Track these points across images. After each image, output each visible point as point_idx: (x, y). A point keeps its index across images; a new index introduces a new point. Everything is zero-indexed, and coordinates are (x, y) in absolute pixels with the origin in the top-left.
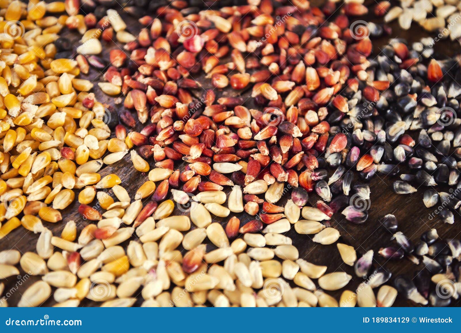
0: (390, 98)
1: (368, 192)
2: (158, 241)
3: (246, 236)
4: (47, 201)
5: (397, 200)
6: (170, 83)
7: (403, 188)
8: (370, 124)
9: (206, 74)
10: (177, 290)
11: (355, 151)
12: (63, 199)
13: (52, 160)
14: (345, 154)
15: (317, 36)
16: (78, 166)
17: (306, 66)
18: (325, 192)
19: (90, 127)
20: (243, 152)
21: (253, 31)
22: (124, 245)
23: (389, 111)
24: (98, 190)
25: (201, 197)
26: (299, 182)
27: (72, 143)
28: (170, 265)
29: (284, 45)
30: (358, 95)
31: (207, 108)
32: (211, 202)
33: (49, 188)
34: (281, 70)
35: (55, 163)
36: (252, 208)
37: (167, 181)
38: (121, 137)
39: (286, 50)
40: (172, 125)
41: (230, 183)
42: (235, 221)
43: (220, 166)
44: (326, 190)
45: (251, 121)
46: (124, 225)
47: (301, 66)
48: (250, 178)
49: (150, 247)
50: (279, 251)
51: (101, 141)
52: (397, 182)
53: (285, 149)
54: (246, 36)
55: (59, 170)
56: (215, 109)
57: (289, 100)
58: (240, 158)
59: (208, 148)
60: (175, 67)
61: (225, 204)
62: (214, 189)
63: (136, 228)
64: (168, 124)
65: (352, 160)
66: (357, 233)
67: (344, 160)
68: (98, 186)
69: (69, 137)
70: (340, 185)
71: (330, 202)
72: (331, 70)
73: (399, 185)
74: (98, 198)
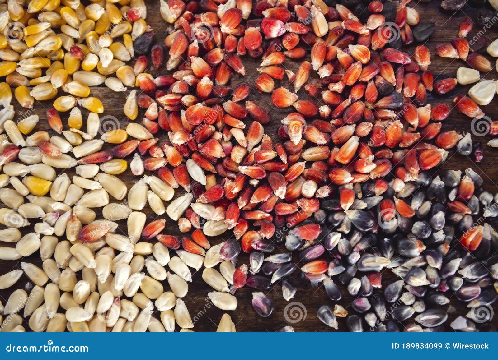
0: (402, 228)
1: (290, 295)
2: (86, 191)
3: (158, 245)
4: (32, 82)
5: (313, 321)
6: (218, 51)
7: (326, 317)
8: (356, 237)
9: (259, 67)
10: (64, 243)
11: (319, 250)
12: (43, 91)
13: (62, 48)
14: (307, 244)
15: (396, 110)
16: (80, 69)
17: (355, 134)
18: (255, 264)
19: (119, 39)
20: (222, 170)
21: (342, 55)
22: (59, 171)
23: (386, 240)
24: (77, 105)
25: (152, 181)
26: (242, 237)
27: (89, 44)
28: (73, 221)
29: (356, 94)
30: (376, 200)
31: (229, 102)
32: (156, 193)
33: (40, 72)
34: (330, 117)
35: (62, 52)
36: (184, 225)
37: (139, 142)
38: (137, 69)
39: (353, 101)
40: (183, 95)
41: (187, 188)
42: (160, 225)
43: (193, 166)
44: (257, 263)
45: (256, 146)
46: (71, 154)
47: (350, 129)
48: (203, 199)
49: (75, 191)
50: (172, 280)
51: (116, 61)
52: (326, 308)
53: (254, 200)
54: (330, 56)
55: (62, 61)
56: (235, 109)
57: (309, 154)
58: (216, 172)
59: (195, 141)
60: (238, 37)
61: (166, 204)
62: (169, 182)
63: (78, 165)
64: (180, 91)
65: (307, 256)
66: (250, 319)
67: (302, 249)
68: (80, 102)
69: (90, 37)
70: (274, 268)
71: (253, 275)
72: (372, 157)
73: (325, 312)
74: (70, 113)
